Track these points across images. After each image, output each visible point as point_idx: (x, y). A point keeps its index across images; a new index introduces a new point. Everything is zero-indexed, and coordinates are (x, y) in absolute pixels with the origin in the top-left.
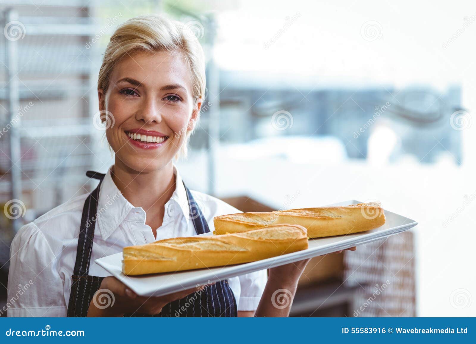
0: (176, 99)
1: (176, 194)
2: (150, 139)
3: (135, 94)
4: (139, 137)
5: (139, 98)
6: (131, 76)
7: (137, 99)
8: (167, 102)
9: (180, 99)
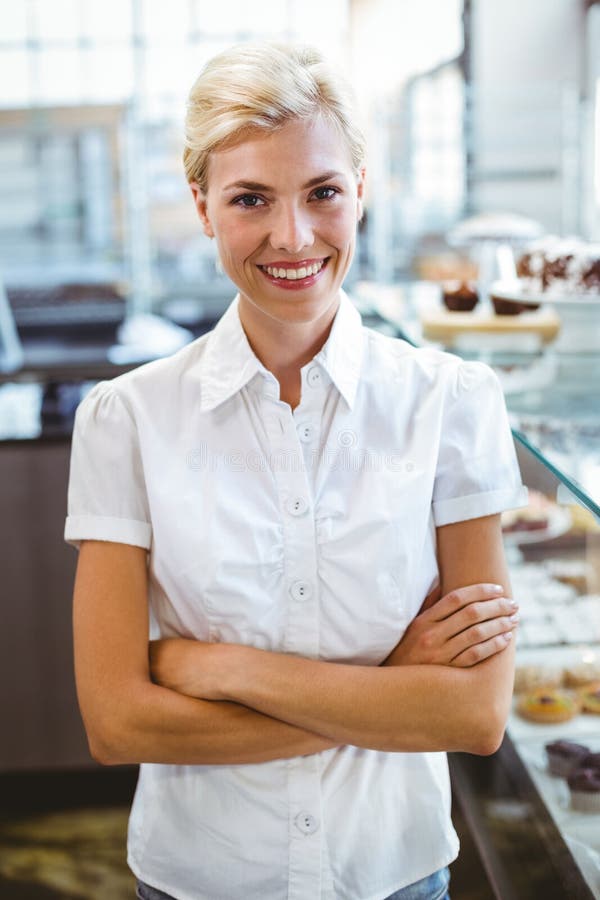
8: (316, 204)
9: (338, 190)
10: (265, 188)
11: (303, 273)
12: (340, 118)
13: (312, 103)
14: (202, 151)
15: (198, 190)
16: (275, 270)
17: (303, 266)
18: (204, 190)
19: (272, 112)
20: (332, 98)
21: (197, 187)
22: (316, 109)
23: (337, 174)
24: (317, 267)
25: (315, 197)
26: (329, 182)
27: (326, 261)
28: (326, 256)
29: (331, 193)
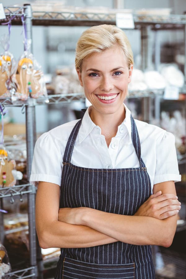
0: (120, 73)
1: (125, 121)
2: (110, 98)
3: (97, 75)
4: (103, 98)
5: (100, 77)
6: (94, 68)
7: (99, 78)
8: (115, 76)
10: (99, 71)
13: (115, 45)
14: (80, 60)
15: (79, 71)
16: (101, 97)
18: (81, 71)
21: (79, 70)
25: (114, 74)
26: (118, 70)
27: (118, 94)
28: (118, 93)
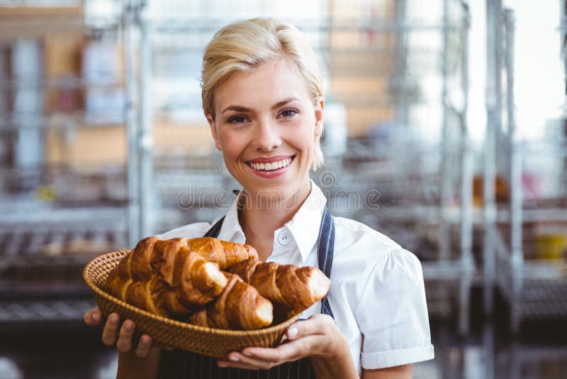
0: (294, 111)
3: (245, 121)
4: (262, 166)
7: (249, 125)
8: (283, 120)
9: (296, 111)
11: (275, 165)
12: (298, 65)
13: (278, 54)
16: (258, 164)
17: (276, 161)
19: (250, 60)
20: (292, 52)
22: (280, 59)
23: (295, 99)
24: (286, 162)
25: (281, 116)
28: (292, 155)
29: (292, 113)
